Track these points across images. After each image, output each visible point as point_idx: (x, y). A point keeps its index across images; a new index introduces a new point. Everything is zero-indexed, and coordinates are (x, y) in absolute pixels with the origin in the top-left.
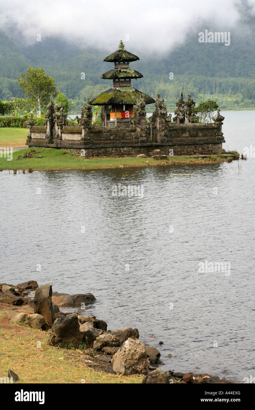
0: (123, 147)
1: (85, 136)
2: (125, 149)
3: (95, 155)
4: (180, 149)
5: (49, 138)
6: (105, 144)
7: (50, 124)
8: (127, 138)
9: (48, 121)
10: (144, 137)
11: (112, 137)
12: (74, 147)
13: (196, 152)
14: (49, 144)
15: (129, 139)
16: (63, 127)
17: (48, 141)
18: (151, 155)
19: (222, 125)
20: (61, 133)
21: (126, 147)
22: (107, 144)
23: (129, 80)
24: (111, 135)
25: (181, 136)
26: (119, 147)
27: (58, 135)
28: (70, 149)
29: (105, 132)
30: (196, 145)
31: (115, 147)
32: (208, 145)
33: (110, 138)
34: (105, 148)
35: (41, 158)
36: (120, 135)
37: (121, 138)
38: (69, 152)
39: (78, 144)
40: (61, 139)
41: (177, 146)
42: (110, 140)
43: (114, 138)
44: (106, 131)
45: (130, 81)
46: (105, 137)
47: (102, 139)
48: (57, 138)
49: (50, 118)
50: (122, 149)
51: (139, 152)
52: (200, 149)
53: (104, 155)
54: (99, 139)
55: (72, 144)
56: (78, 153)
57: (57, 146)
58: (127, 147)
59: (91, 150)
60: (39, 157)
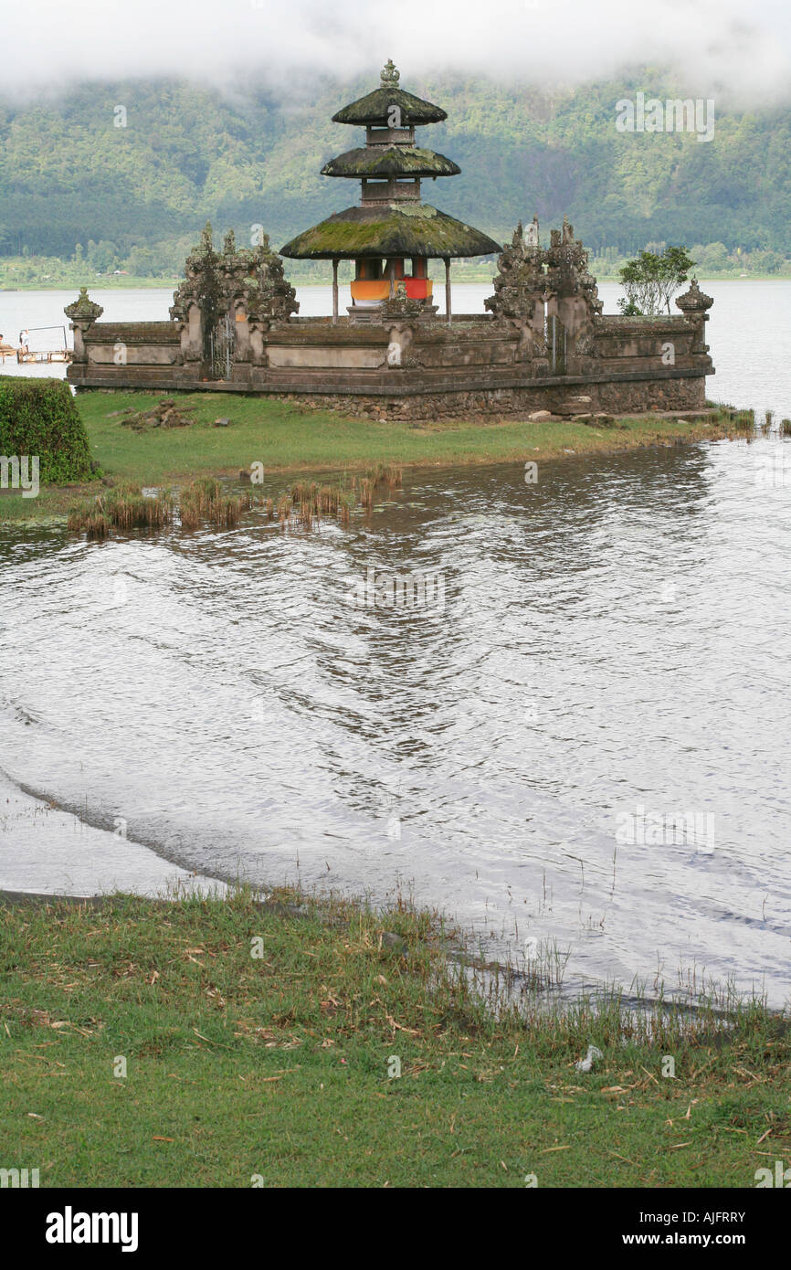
0: (493, 390)
1: (403, 354)
2: (498, 395)
3: (427, 415)
4: (618, 395)
5: (199, 360)
6: (452, 378)
7: (203, 315)
8: (501, 361)
9: (193, 309)
10: (542, 357)
11: (467, 359)
12: (349, 389)
13: (653, 403)
14: (201, 379)
15: (505, 364)
16: (273, 327)
17: (198, 369)
18: (569, 415)
19: (706, 322)
20: (266, 344)
21: (499, 390)
22: (458, 378)
23: (412, 180)
24: (465, 351)
25: (620, 355)
26: (484, 390)
27: (251, 353)
28: (318, 397)
29: (452, 342)
30: (652, 383)
31: (475, 390)
32: (678, 382)
33: (463, 360)
34: (452, 392)
35: (226, 426)
36: (486, 351)
37: (488, 362)
38: (313, 405)
39: (364, 381)
40: (266, 366)
41: (611, 386)
42: (462, 366)
43: (473, 363)
44: (454, 338)
45: (418, 183)
46: (451, 359)
47: (445, 364)
48: (249, 362)
49: (204, 297)
50: (490, 395)
51: (531, 406)
52: (661, 393)
53: (451, 416)
54: (437, 363)
55: (331, 381)
56: (365, 410)
57: (251, 386)
58: (502, 389)
59: (419, 399)
60: (218, 425)
